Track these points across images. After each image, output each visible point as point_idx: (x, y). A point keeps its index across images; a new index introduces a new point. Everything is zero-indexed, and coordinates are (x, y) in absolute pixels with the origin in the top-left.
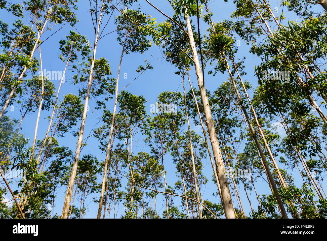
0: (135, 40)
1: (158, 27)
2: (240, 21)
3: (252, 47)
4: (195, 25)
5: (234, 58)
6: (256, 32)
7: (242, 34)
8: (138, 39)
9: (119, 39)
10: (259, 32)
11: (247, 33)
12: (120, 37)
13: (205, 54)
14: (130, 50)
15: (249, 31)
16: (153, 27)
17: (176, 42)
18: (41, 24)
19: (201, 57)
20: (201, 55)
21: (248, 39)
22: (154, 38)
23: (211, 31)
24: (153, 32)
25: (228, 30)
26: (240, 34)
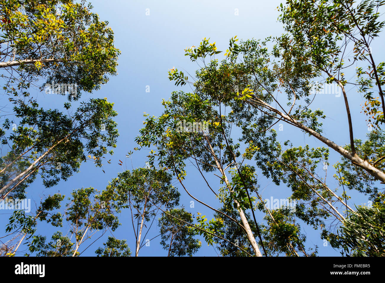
0: (181, 242)
1: (209, 224)
2: (299, 205)
3: (322, 232)
4: (249, 213)
5: (304, 248)
6: (321, 215)
7: (305, 219)
8: (184, 240)
9: (163, 243)
10: (324, 214)
11: (311, 217)
12: (164, 240)
13: (268, 247)
14: (176, 254)
15: (312, 214)
16: (203, 225)
17: (231, 234)
18: (80, 234)
19: (264, 250)
20: (264, 249)
21: (315, 223)
22: (206, 238)
23: (269, 219)
24: (204, 231)
25: (287, 216)
26: (303, 219)
